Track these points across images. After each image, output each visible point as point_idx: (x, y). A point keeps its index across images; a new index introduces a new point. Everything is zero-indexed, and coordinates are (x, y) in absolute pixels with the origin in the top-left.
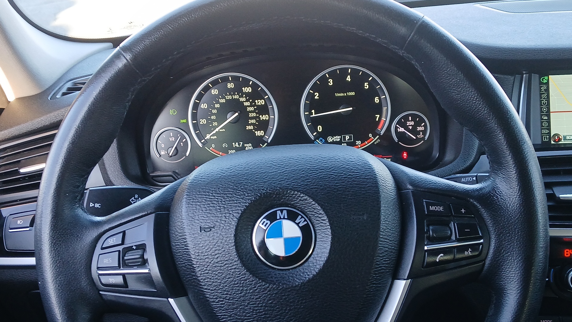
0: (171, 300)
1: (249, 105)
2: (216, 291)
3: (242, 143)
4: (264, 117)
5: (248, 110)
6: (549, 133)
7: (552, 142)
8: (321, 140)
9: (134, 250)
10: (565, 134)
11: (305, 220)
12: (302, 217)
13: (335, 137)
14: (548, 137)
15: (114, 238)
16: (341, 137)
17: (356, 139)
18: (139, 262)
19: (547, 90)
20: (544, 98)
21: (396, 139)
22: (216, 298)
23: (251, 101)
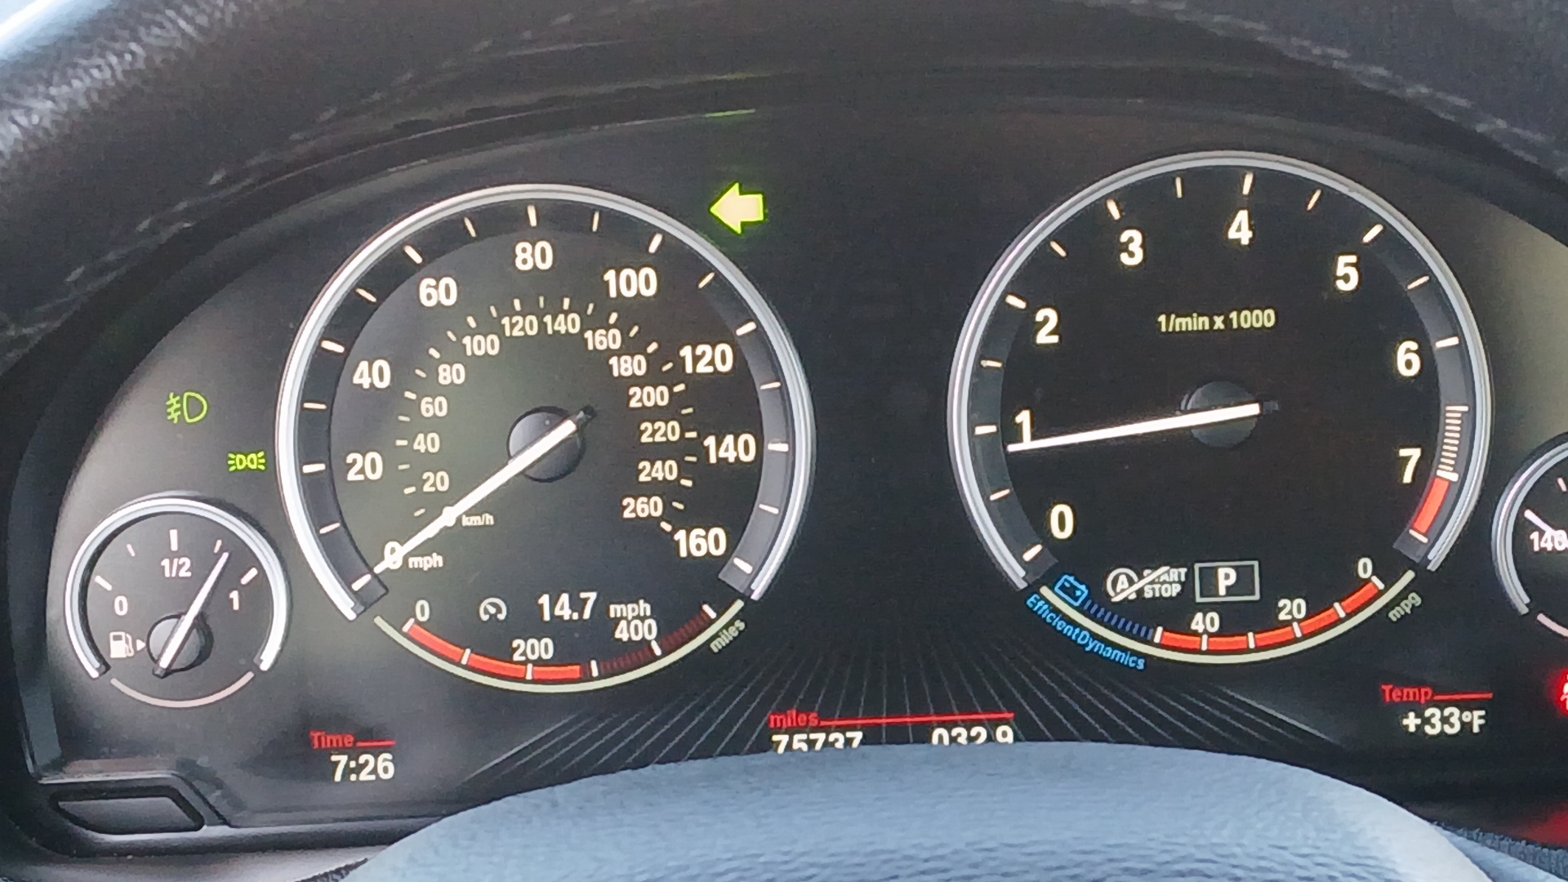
1: (641, 372)
3: (593, 596)
4: (732, 449)
5: (634, 404)
8: (1070, 591)
13: (1150, 575)
16: (1190, 575)
17: (1275, 589)
21: (1520, 598)
23: (652, 348)
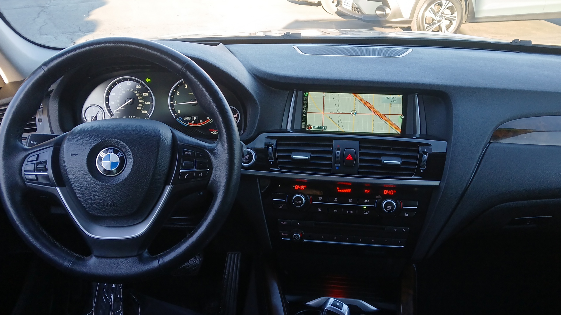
0: (58, 188)
1: (139, 95)
2: (77, 185)
3: (134, 117)
4: (148, 103)
5: (138, 98)
6: (306, 124)
7: (307, 129)
8: (180, 119)
9: (42, 163)
10: (314, 125)
11: (122, 154)
12: (121, 152)
13: (188, 118)
14: (305, 126)
15: (33, 157)
16: (192, 118)
17: (200, 119)
18: (43, 169)
19: (307, 100)
20: (305, 105)
23: (140, 93)
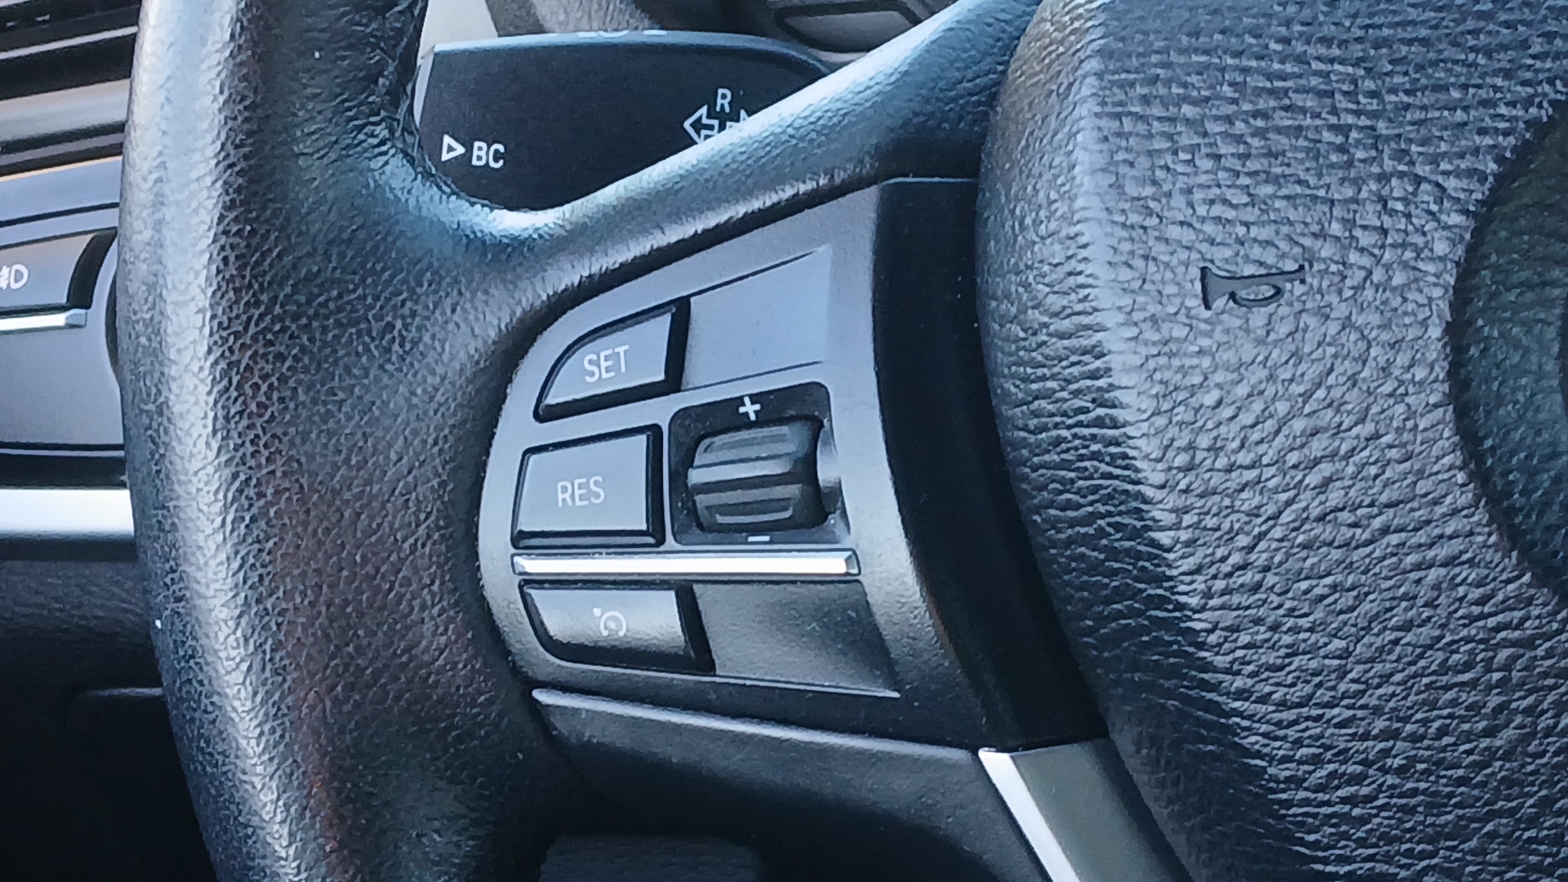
0: (998, 765)
2: (1315, 712)
9: (745, 423)
15: (619, 345)
18: (780, 504)
22: (1316, 761)
